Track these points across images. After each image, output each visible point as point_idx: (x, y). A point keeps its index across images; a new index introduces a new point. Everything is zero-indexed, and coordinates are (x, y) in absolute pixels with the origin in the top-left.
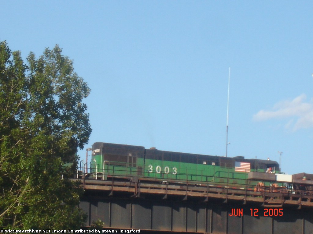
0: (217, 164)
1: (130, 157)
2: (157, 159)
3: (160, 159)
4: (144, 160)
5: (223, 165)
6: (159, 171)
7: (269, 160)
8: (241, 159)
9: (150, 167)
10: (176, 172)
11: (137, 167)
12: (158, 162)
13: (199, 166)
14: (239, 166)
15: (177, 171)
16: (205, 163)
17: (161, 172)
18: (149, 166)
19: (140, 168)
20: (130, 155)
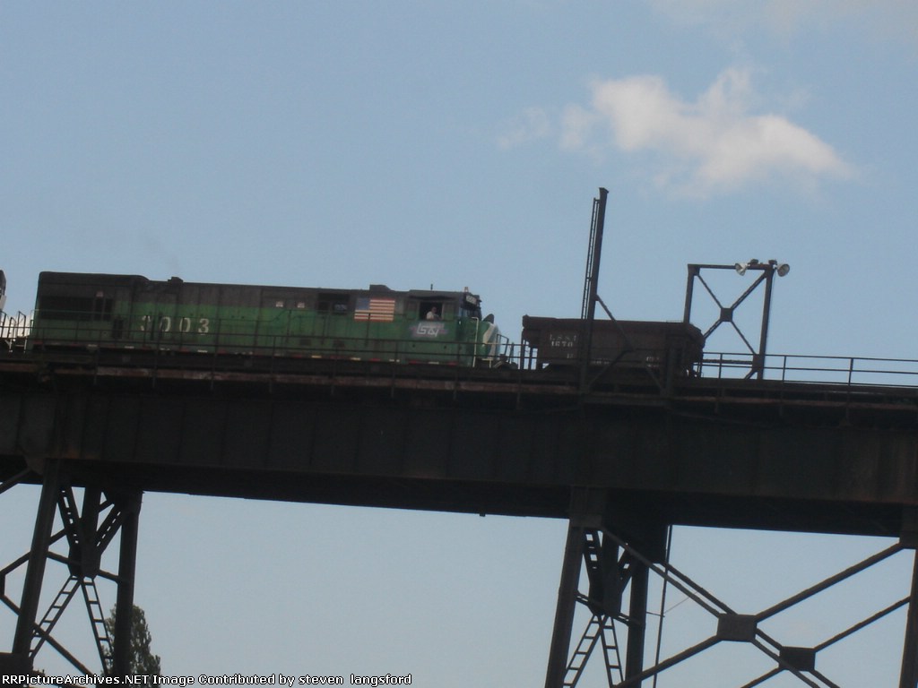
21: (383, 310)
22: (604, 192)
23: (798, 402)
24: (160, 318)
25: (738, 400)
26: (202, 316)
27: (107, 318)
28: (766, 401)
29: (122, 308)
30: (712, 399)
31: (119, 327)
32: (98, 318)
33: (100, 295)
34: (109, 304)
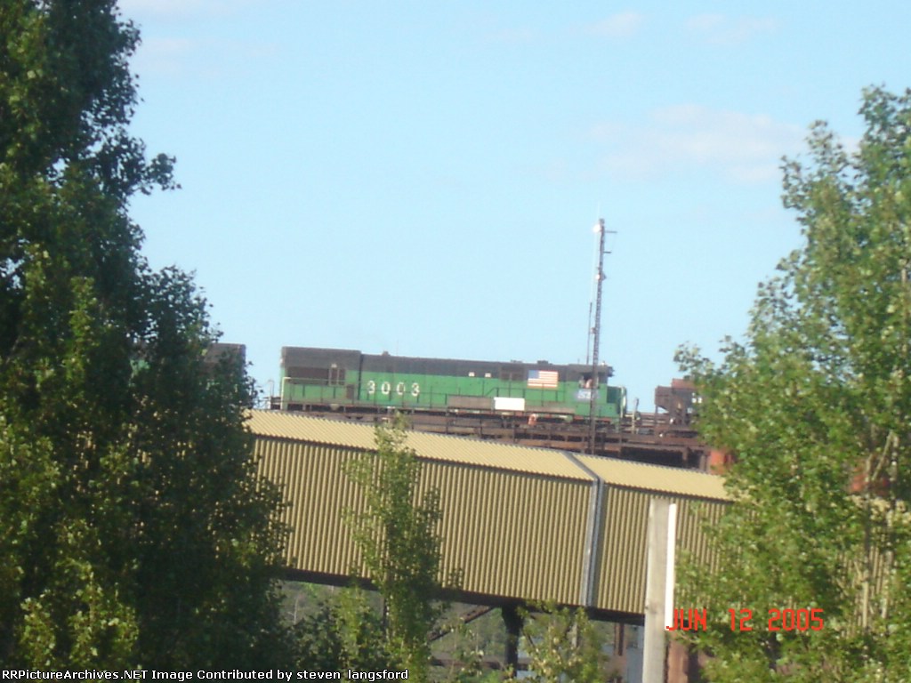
0: (494, 376)
1: (334, 370)
2: (382, 371)
3: (389, 370)
4: (360, 374)
5: (505, 378)
6: (386, 390)
7: (605, 366)
8: (544, 366)
9: (371, 384)
10: (418, 391)
11: (346, 385)
12: (384, 375)
13: (461, 380)
14: (537, 377)
15: (419, 389)
16: (472, 374)
17: (390, 392)
18: (369, 384)
19: (350, 388)
20: (334, 366)
21: (548, 379)
26: (414, 382)
31: (351, 391)
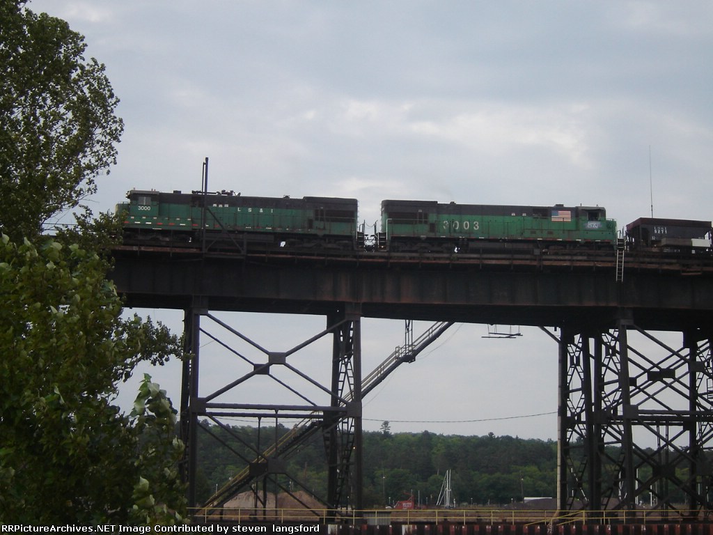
21: (566, 217)
22: (207, 159)
23: (304, 257)
24: (453, 222)
25: (276, 256)
26: (475, 221)
27: (426, 222)
28: (289, 256)
29: (432, 218)
30: (264, 255)
31: (433, 227)
32: (420, 222)
33: (420, 211)
34: (426, 216)
